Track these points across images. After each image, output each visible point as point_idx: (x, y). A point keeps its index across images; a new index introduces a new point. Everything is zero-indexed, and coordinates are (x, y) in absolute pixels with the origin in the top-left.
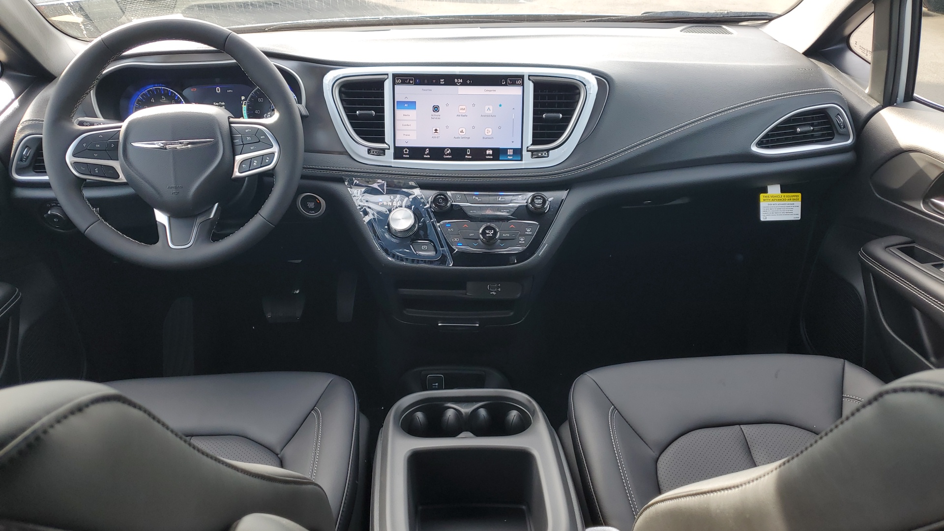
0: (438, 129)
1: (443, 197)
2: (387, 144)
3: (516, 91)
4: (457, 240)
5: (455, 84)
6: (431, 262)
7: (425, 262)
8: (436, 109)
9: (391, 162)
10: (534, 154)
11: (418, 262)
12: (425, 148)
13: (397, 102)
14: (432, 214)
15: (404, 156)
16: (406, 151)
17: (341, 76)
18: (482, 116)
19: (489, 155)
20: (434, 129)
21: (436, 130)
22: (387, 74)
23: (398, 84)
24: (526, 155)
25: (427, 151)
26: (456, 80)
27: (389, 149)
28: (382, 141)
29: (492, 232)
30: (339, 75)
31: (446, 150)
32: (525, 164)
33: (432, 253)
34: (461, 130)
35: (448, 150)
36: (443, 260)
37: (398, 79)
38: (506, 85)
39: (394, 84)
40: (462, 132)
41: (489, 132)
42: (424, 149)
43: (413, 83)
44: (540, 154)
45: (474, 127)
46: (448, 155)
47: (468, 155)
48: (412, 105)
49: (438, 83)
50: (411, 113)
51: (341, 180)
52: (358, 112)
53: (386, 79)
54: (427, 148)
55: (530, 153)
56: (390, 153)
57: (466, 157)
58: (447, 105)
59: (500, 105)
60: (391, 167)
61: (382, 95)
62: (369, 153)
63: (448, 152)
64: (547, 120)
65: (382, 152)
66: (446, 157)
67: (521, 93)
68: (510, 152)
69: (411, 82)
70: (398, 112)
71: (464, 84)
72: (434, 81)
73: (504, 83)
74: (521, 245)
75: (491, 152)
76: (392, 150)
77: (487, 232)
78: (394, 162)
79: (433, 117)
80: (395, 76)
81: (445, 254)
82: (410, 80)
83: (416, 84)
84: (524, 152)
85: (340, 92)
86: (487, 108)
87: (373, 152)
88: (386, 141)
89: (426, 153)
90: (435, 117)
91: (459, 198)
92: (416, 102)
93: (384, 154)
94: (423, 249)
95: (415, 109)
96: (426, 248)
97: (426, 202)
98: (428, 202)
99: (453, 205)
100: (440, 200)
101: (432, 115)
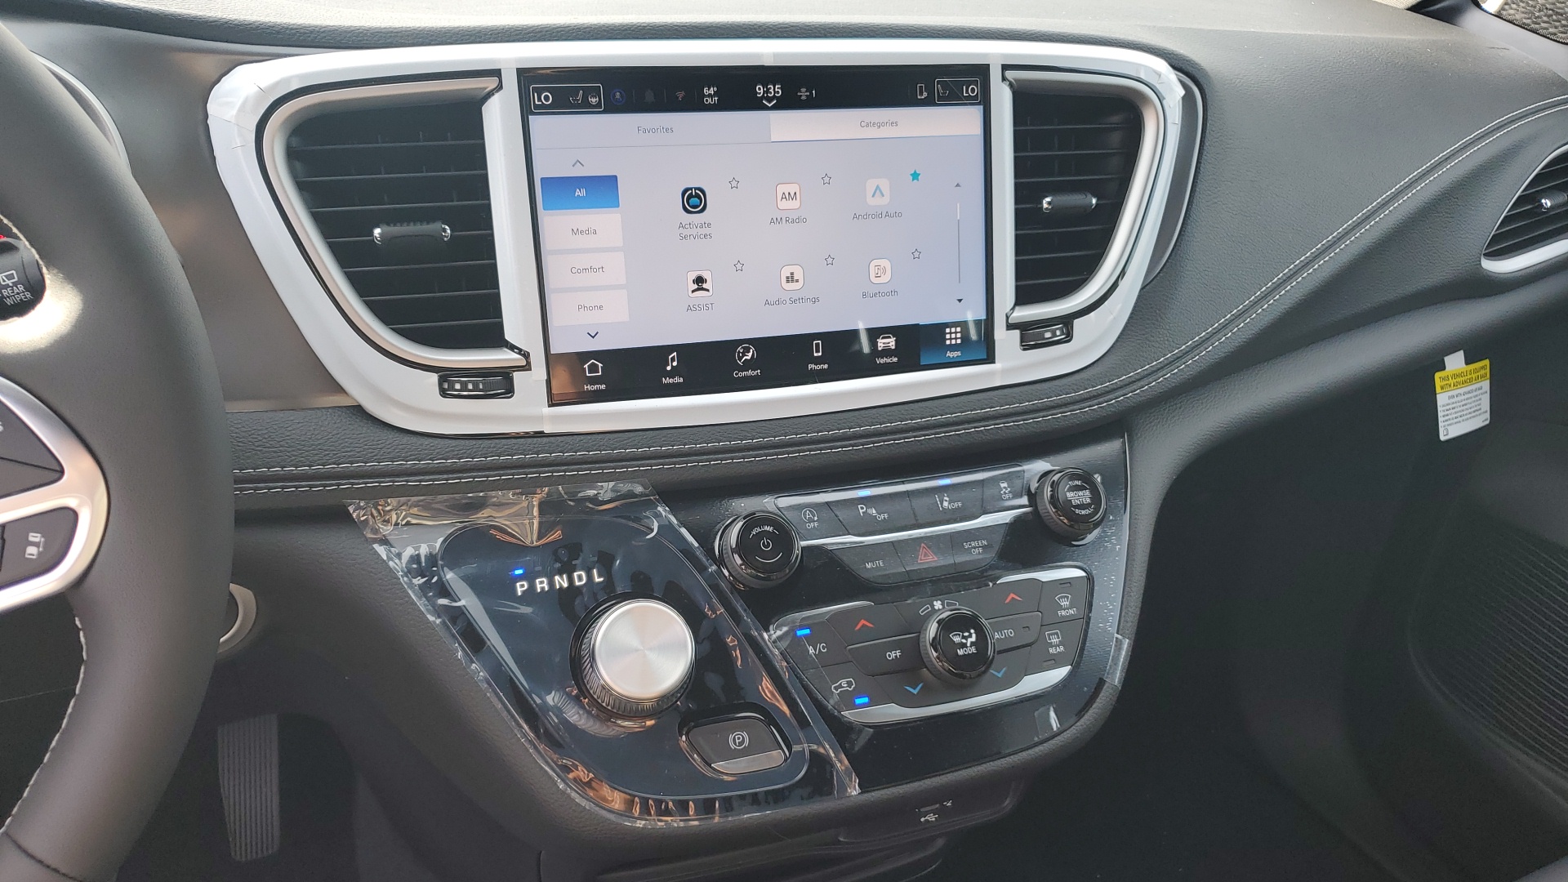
0: (706, 275)
1: (769, 529)
2: (512, 348)
3: (962, 121)
4: (849, 684)
5: (756, 105)
7: (755, 801)
8: (694, 200)
9: (539, 418)
10: (1032, 335)
11: (727, 804)
12: (662, 352)
13: (545, 180)
14: (740, 607)
15: (589, 387)
16: (593, 368)
17: (294, 88)
18: (855, 217)
19: (887, 352)
20: (693, 276)
21: (700, 280)
22: (497, 73)
23: (544, 110)
24: (1006, 341)
25: (674, 361)
26: (760, 90)
27: (527, 367)
28: (494, 337)
29: (973, 639)
31: (740, 349)
32: (1004, 372)
33: (775, 758)
34: (786, 272)
35: (747, 350)
36: (819, 777)
37: (539, 91)
38: (929, 102)
39: (527, 110)
40: (791, 279)
41: (882, 271)
42: (659, 354)
43: (599, 105)
44: (1048, 335)
45: (830, 260)
46: (748, 365)
47: (817, 361)
48: (602, 189)
49: (695, 104)
50: (604, 223)
51: (336, 516)
52: (377, 232)
53: (490, 94)
54: (671, 348)
55: (1017, 333)
56: (531, 384)
57: (811, 366)
58: (734, 184)
59: (915, 176)
60: (540, 434)
61: (477, 157)
62: (444, 393)
63: (749, 356)
64: (1058, 216)
65: (499, 383)
66: (742, 374)
67: (977, 129)
68: (953, 337)
69: (594, 100)
70: (546, 219)
71: (788, 102)
72: (681, 95)
73: (925, 94)
74: (1054, 662)
75: (891, 342)
76: (539, 371)
77: (957, 639)
78: (555, 419)
79: (684, 232)
80: (529, 78)
81: (821, 750)
82: (587, 92)
83: (612, 108)
84: (1000, 333)
85: (292, 154)
86: (870, 189)
87: (464, 387)
88: (509, 336)
89: (669, 368)
90: (694, 231)
91: (811, 521)
92: (616, 177)
93: (509, 391)
94: (733, 746)
95: (618, 206)
96: (746, 743)
97: (700, 554)
98: (709, 551)
99: (803, 548)
100: (766, 545)
101: (681, 226)
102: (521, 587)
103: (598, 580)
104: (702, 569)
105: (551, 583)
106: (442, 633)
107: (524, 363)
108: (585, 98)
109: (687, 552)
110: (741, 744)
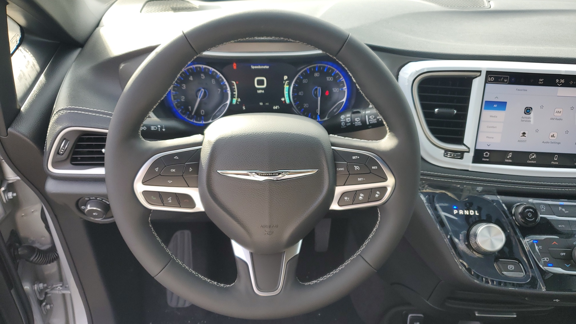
0: (526, 132)
1: (531, 210)
2: (465, 146)
4: (547, 259)
5: (555, 85)
6: (520, 286)
7: (513, 285)
8: (528, 111)
9: (469, 166)
11: (505, 284)
13: (486, 102)
14: (517, 230)
15: (484, 159)
16: (487, 154)
17: (425, 71)
20: (522, 132)
21: (524, 133)
22: (480, 72)
23: (491, 82)
25: (510, 155)
26: (557, 81)
27: (469, 152)
28: (460, 141)
30: (424, 69)
31: (531, 154)
33: (522, 275)
34: (552, 134)
35: (533, 155)
36: (533, 283)
37: (491, 77)
39: (486, 82)
40: (553, 136)
42: (506, 153)
43: (507, 82)
45: (567, 132)
46: (533, 159)
47: (555, 161)
48: (502, 105)
49: (536, 83)
50: (499, 114)
52: (436, 110)
53: (476, 77)
54: (510, 152)
56: (469, 157)
57: (552, 162)
58: (542, 107)
60: (468, 171)
61: (468, 92)
62: (445, 156)
63: (533, 157)
65: (460, 155)
66: (530, 162)
69: (506, 81)
70: (485, 112)
71: (566, 85)
72: (532, 81)
76: (472, 154)
78: (473, 167)
79: (523, 119)
80: (489, 73)
81: (535, 276)
82: (505, 78)
83: (510, 83)
87: (451, 155)
88: (465, 142)
89: (508, 157)
90: (526, 119)
91: (543, 209)
92: (506, 102)
93: (462, 158)
94: (509, 268)
95: (505, 110)
96: (513, 269)
97: (507, 212)
98: (511, 213)
99: (541, 217)
100: (530, 215)
101: (523, 118)
102: (455, 212)
103: (477, 214)
104: (507, 217)
105: (464, 213)
106: (434, 220)
107: (468, 150)
108: (503, 80)
109: (504, 211)
110: (512, 268)
